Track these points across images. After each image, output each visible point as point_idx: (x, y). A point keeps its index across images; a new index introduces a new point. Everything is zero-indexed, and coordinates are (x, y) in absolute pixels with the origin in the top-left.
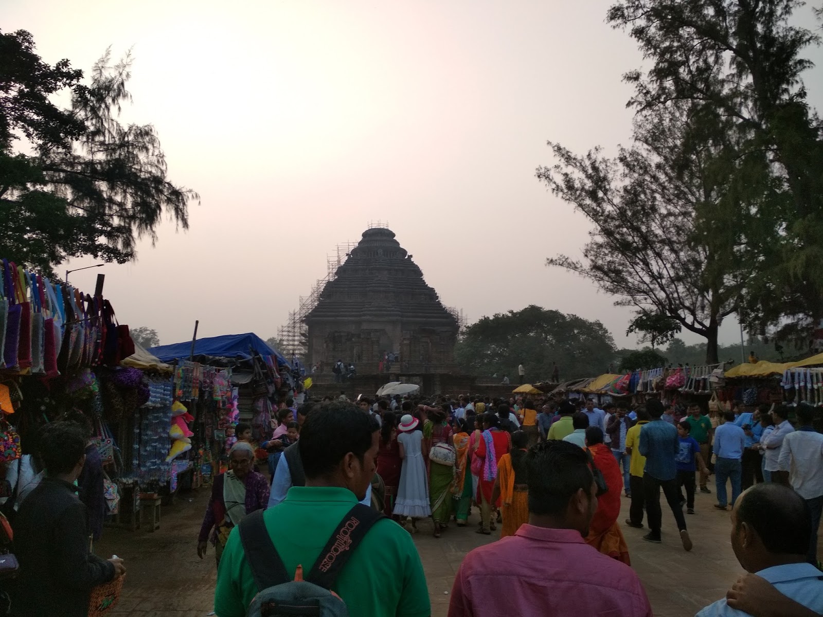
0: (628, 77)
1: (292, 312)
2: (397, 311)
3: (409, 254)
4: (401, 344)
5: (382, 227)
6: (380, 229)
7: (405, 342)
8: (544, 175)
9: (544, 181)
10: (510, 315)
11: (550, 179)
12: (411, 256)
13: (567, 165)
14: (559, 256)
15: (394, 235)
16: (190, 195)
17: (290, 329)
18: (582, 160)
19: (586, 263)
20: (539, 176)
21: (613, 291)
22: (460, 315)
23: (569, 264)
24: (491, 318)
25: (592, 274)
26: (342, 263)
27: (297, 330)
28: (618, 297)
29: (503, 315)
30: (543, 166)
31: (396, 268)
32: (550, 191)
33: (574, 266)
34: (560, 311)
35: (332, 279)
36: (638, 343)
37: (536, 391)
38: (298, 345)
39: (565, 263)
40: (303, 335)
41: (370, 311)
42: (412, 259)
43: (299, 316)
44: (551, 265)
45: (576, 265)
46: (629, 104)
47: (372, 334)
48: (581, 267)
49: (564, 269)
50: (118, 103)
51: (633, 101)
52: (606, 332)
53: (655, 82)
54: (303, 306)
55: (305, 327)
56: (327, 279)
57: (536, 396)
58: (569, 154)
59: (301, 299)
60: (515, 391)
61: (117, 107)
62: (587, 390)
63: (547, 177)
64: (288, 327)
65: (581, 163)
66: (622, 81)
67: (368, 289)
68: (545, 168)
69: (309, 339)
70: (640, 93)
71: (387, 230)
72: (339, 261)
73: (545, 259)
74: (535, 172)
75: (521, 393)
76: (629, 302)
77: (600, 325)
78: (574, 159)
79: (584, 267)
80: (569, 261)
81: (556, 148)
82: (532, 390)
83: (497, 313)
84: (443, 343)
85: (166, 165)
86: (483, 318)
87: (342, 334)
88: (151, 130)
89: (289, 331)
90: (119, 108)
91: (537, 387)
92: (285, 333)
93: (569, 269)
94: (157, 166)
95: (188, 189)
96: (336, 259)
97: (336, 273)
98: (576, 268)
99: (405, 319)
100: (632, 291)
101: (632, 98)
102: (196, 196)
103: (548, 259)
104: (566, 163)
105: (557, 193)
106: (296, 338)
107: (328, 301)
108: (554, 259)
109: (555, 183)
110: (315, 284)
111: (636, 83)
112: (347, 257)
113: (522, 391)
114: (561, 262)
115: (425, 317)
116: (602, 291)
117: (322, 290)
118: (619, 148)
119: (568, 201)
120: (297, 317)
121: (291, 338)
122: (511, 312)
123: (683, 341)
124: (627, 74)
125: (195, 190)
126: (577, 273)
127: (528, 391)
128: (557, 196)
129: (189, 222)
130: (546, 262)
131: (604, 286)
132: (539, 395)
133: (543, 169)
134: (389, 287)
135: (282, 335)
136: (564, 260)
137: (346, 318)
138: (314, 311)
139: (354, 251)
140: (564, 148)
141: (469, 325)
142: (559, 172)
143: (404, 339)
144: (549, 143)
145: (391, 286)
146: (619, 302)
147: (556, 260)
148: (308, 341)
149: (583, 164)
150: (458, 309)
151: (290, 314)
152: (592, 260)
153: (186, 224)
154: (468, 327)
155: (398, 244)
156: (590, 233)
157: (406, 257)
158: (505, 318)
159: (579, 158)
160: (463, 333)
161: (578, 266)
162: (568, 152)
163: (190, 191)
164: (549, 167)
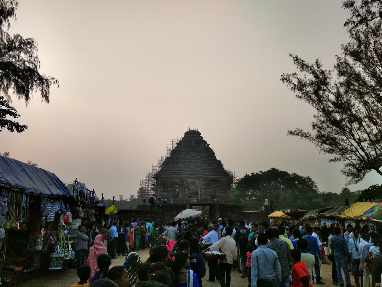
0: (346, 5)
1: (148, 173)
2: (201, 172)
3: (208, 143)
4: (201, 189)
5: (195, 130)
6: (194, 131)
7: (202, 187)
8: (286, 79)
9: (286, 83)
10: (261, 173)
11: (290, 82)
12: (209, 144)
13: (301, 71)
14: (296, 129)
15: (200, 134)
16: (52, 81)
17: (147, 182)
18: (312, 66)
19: (314, 133)
20: (283, 80)
21: (330, 151)
22: (233, 174)
23: (302, 134)
24: (250, 175)
25: (317, 140)
26: (174, 148)
27: (150, 182)
28: (333, 156)
29: (257, 173)
30: (285, 74)
31: (201, 150)
32: (290, 89)
33: (305, 136)
34: (287, 171)
35: (169, 156)
36: (346, 185)
37: (285, 216)
38: (151, 190)
39: (300, 133)
40: (153, 185)
41: (187, 172)
42: (209, 146)
43: (151, 175)
44: (291, 135)
45: (307, 134)
46: (346, 24)
47: (184, 182)
48: (310, 136)
49: (299, 137)
50: (8, 21)
51: (349, 21)
52: (313, 183)
53: (364, 8)
54: (154, 170)
55: (154, 181)
56: (166, 156)
57: (286, 220)
58: (304, 62)
59: (153, 166)
60: (270, 216)
61: (7, 23)
62: (342, 216)
63: (288, 81)
64: (146, 181)
65: (311, 69)
66: (342, 7)
67: (186, 161)
68: (287, 75)
69: (156, 187)
70: (354, 16)
71: (197, 131)
72: (173, 147)
73: (287, 131)
74: (280, 78)
75: (274, 218)
76: (340, 159)
77: (309, 179)
78: (307, 65)
79: (312, 136)
80: (303, 132)
81: (295, 58)
82: (283, 216)
83: (254, 172)
84: (223, 187)
85: (40, 63)
86: (246, 175)
87: (168, 182)
88: (33, 42)
89: (146, 183)
90: (9, 25)
91: (287, 214)
92: (144, 184)
93: (302, 137)
94: (33, 63)
95: (51, 78)
96: (171, 146)
97: (171, 153)
98: (307, 137)
99: (205, 176)
100: (343, 151)
101: (348, 19)
102: (57, 82)
103: (289, 131)
104: (301, 69)
105: (294, 90)
106: (150, 186)
107: (166, 167)
108: (293, 131)
109: (293, 84)
110: (160, 159)
111: (351, 8)
112: (177, 145)
113: (275, 216)
114: (297, 133)
115: (215, 175)
116: (322, 152)
117: (163, 162)
118: (337, 58)
119: (299, 98)
120: (151, 176)
121: (147, 186)
122: (261, 172)
123: (349, 189)
124: (345, 3)
125: (56, 78)
126: (308, 140)
127: (279, 216)
128: (294, 92)
129: (50, 98)
130: (287, 133)
131: (324, 149)
132: (288, 219)
133: (286, 75)
134: (197, 160)
135: (143, 185)
136: (299, 131)
137: (174, 176)
138: (159, 172)
139: (180, 142)
140: (300, 59)
141: (238, 178)
142: (295, 77)
143: (202, 185)
144: (291, 55)
145: (198, 159)
146: (333, 159)
147: (294, 132)
148: (156, 188)
149: (312, 68)
150: (233, 171)
151: (147, 174)
152: (318, 131)
153: (47, 100)
154: (237, 180)
155: (203, 138)
156: (315, 116)
157: (207, 145)
158: (258, 175)
159: (310, 65)
160: (235, 183)
161: (308, 135)
162: (303, 61)
163: (53, 79)
164: (289, 74)
